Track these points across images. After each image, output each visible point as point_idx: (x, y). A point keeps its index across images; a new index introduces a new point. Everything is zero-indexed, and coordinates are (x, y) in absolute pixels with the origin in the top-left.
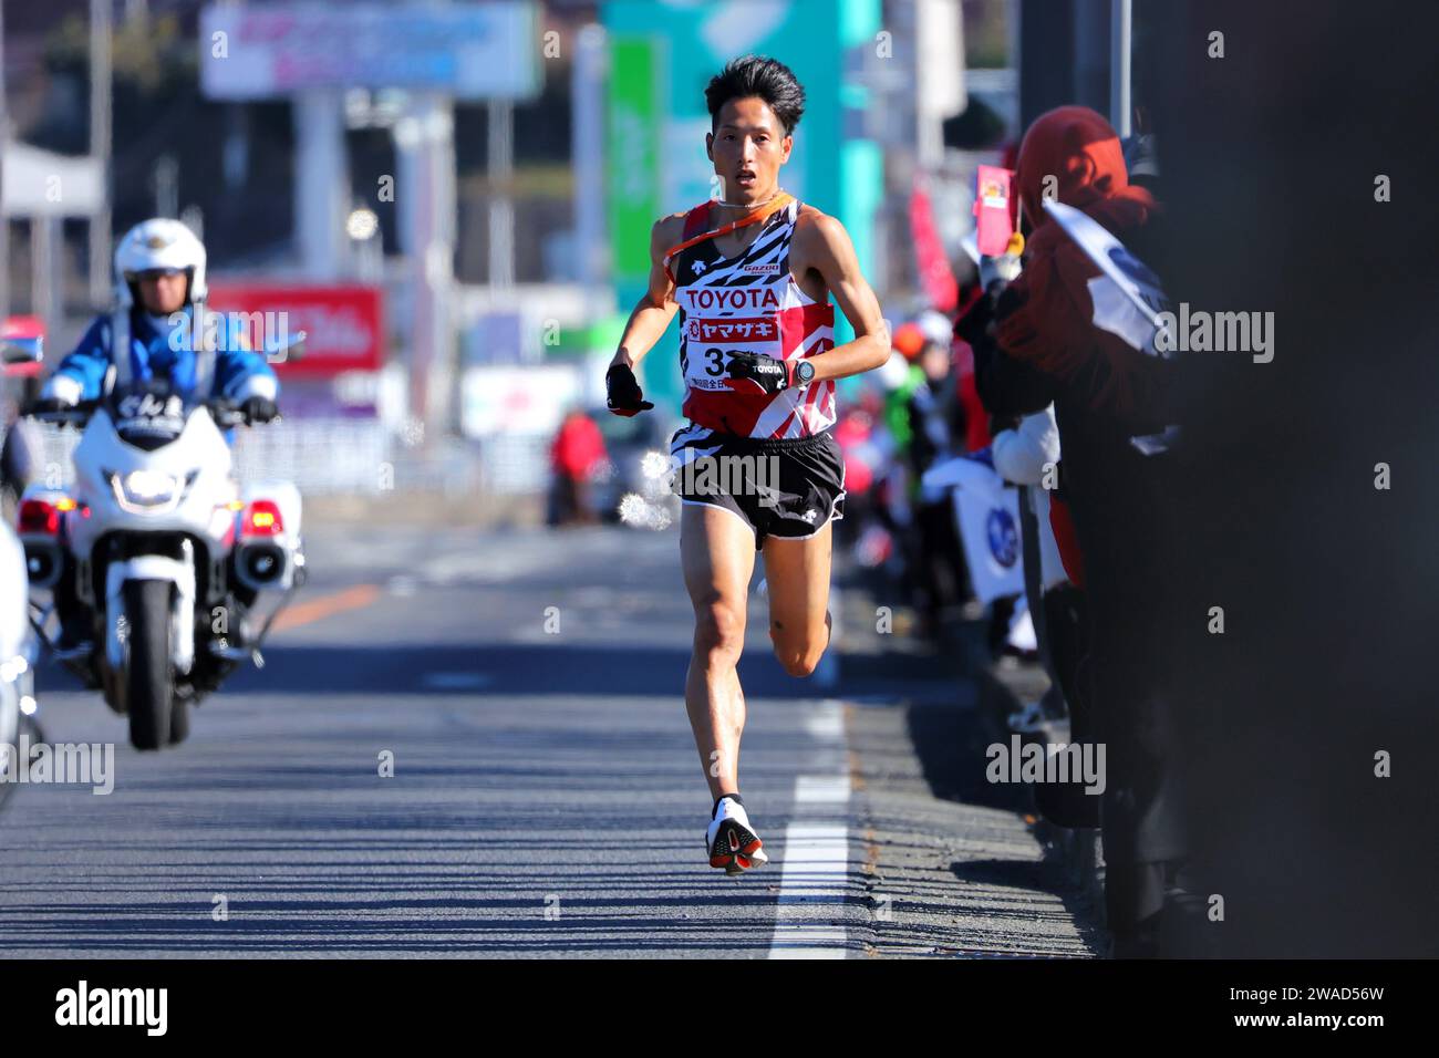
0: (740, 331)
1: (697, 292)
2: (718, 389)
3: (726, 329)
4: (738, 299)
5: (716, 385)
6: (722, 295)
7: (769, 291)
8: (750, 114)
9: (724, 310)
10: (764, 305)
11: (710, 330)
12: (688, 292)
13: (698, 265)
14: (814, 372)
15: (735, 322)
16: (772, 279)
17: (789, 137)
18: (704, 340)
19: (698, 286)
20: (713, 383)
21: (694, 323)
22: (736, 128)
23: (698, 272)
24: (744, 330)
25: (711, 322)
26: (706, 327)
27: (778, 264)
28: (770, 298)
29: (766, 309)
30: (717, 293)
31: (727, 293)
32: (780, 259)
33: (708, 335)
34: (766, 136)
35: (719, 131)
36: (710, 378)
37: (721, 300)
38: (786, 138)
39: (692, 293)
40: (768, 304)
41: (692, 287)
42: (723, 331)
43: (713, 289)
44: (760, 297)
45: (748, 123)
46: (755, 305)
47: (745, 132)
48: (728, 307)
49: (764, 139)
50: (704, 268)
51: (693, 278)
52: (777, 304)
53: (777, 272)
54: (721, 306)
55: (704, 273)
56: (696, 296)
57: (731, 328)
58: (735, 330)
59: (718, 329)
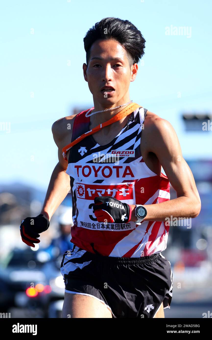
0: (109, 193)
1: (81, 167)
2: (96, 229)
3: (101, 192)
4: (107, 172)
5: (96, 227)
6: (97, 169)
7: (128, 168)
8: (109, 50)
9: (98, 178)
10: (124, 176)
11: (92, 192)
12: (76, 167)
13: (83, 150)
14: (146, 213)
15: (106, 187)
16: (129, 160)
17: (136, 64)
18: (87, 198)
19: (82, 162)
20: (94, 225)
21: (80, 187)
22: (101, 59)
23: (82, 154)
24: (112, 193)
25: (92, 187)
26: (89, 190)
27: (134, 150)
28: (128, 172)
29: (125, 179)
30: (94, 167)
31: (100, 167)
32: (135, 147)
33: (90, 195)
34: (120, 63)
35: (90, 61)
36: (92, 222)
37: (96, 172)
38: (134, 64)
39: (78, 167)
40: (126, 176)
41: (78, 164)
42: (99, 193)
43: (91, 165)
44: (122, 171)
45: (108, 55)
46: (118, 176)
47: (106, 61)
48: (100, 176)
49: (119, 65)
50: (86, 151)
51: (79, 157)
52: (133, 176)
53: (133, 156)
54: (96, 176)
55: (86, 155)
56: (80, 170)
57: (104, 191)
58: (106, 193)
59: (96, 192)
